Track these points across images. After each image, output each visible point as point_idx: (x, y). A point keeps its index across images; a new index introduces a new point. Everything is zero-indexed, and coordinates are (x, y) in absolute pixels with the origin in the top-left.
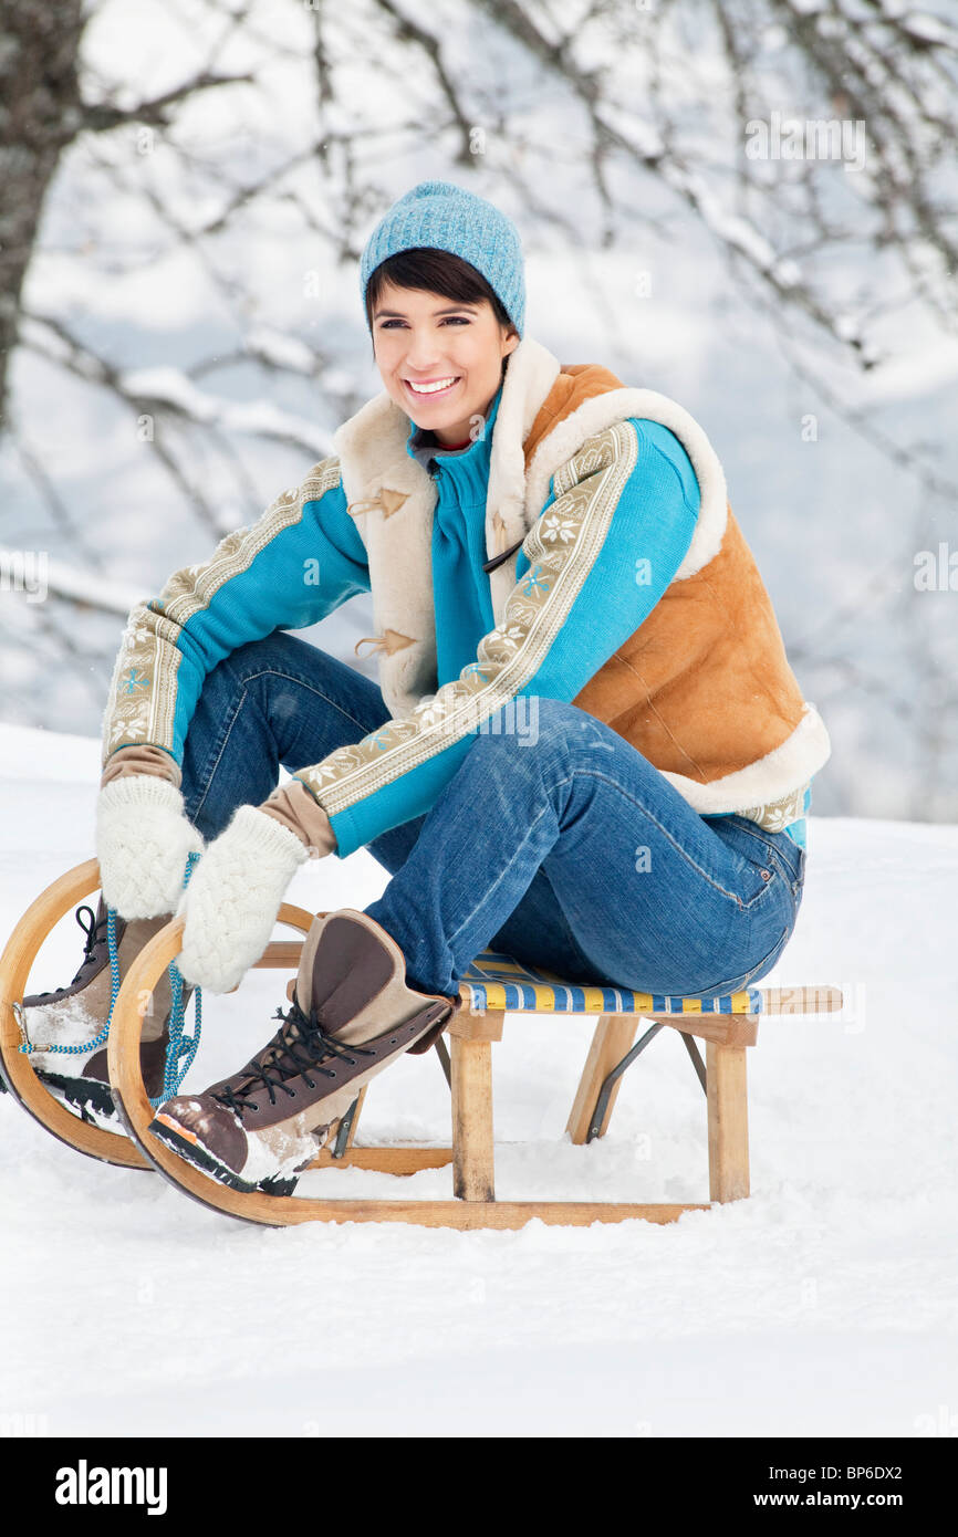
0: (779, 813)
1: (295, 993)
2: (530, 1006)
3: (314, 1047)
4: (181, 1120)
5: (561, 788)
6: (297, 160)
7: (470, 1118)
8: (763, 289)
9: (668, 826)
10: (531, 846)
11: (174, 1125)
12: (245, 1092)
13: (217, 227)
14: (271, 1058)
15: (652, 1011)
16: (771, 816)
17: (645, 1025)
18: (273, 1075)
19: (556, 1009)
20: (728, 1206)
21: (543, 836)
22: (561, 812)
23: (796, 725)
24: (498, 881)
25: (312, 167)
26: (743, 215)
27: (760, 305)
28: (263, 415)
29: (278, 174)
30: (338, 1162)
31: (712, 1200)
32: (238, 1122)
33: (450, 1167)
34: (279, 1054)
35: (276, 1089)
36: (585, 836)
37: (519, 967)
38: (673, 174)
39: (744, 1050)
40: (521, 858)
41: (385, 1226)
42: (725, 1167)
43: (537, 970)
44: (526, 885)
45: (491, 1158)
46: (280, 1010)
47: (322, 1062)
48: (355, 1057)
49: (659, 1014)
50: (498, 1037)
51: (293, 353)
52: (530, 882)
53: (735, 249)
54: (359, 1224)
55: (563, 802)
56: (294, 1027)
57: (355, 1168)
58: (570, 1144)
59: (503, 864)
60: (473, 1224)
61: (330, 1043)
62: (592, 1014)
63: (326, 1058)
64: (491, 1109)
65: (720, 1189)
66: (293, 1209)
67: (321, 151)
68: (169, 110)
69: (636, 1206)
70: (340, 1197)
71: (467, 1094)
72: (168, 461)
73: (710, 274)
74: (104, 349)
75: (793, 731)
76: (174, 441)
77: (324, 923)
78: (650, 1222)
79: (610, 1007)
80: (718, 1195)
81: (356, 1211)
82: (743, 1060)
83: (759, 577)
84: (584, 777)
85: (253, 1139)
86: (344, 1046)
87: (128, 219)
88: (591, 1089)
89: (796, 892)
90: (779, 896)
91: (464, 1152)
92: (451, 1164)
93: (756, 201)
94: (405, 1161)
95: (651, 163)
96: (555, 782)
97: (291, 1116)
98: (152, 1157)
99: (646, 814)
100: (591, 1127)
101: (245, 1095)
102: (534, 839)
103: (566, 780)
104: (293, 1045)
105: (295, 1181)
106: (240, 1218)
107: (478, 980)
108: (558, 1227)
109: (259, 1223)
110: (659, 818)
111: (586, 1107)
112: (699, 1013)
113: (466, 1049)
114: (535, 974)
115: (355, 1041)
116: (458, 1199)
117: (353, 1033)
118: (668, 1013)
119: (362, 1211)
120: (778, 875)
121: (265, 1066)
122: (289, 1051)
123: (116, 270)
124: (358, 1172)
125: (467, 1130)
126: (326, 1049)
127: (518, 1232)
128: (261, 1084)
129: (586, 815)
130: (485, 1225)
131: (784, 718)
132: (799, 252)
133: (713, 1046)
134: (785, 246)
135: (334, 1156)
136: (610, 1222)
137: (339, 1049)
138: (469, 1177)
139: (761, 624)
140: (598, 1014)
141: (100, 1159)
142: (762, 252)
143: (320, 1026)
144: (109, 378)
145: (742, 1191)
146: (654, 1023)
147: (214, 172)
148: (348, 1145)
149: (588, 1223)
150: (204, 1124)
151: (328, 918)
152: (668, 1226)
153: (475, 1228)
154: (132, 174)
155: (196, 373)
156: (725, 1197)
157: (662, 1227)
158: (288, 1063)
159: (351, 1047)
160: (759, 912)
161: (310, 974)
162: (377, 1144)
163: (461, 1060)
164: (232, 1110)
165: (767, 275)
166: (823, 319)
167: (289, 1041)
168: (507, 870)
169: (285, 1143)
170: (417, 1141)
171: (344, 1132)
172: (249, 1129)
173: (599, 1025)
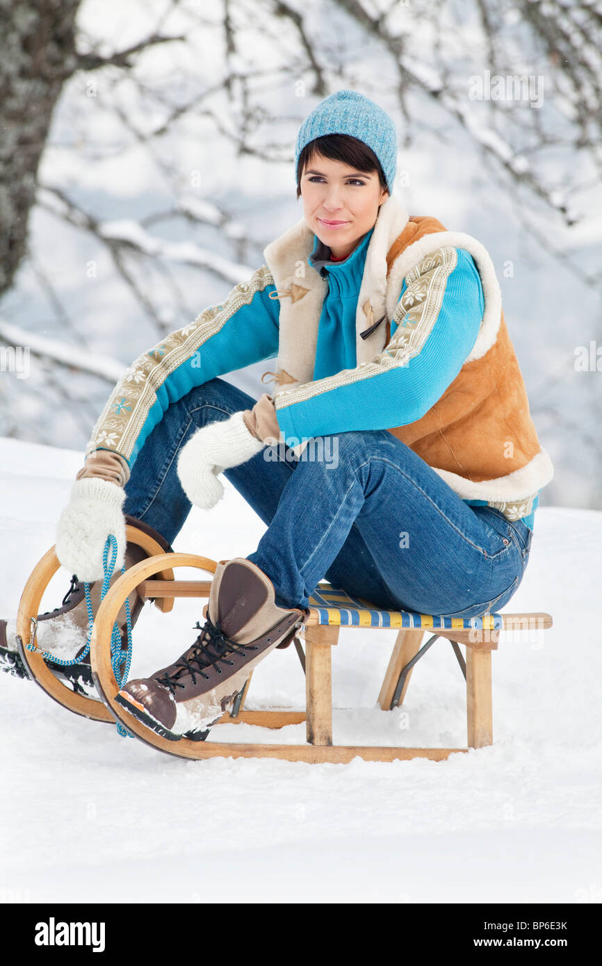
0: (515, 509)
1: (207, 612)
2: (356, 623)
3: (219, 646)
4: (135, 696)
5: (363, 469)
6: (212, 90)
7: (317, 693)
8: (504, 175)
9: (434, 498)
10: (347, 507)
11: (130, 699)
12: (177, 677)
13: (161, 132)
14: (193, 655)
15: (432, 627)
16: (510, 510)
17: (428, 636)
18: (195, 666)
19: (372, 625)
20: (479, 750)
21: (354, 500)
22: (364, 484)
23: (532, 458)
24: (328, 531)
25: (222, 96)
26: (492, 127)
27: (501, 184)
28: (188, 250)
29: (200, 98)
30: (234, 720)
31: (469, 746)
32: (171, 697)
33: (304, 724)
34: (198, 652)
35: (197, 675)
36: (381, 503)
37: (349, 598)
38: (448, 101)
39: (490, 652)
40: (341, 515)
41: (264, 760)
42: (477, 726)
43: (359, 600)
44: (346, 533)
45: (331, 719)
46: (198, 623)
47: (225, 656)
48: (245, 652)
49: (437, 629)
50: (335, 643)
51: (208, 212)
52: (349, 532)
53: (487, 149)
54: (247, 759)
55: (365, 478)
56: (207, 634)
57: (245, 724)
58: (380, 710)
59: (331, 519)
60: (319, 760)
61: (230, 644)
62: (394, 628)
63: (227, 653)
64: (330, 687)
65: (474, 740)
66: (207, 749)
67: (227, 84)
68: (132, 58)
69: (421, 750)
70: (235, 742)
71: (315, 678)
72: (128, 279)
73: (470, 165)
74: (88, 208)
75: (529, 460)
76: (131, 265)
77: (224, 567)
78: (430, 760)
79: (406, 624)
80: (473, 743)
81: (245, 750)
82: (489, 659)
83: (516, 364)
84: (377, 461)
85: (180, 708)
86: (237, 645)
87: (104, 126)
88: (394, 676)
89: (524, 556)
90: (513, 556)
91: (313, 714)
92: (305, 722)
93: (500, 119)
94: (276, 720)
95: (435, 94)
96: (359, 465)
97: (207, 691)
98: (118, 716)
99: (419, 489)
100: (393, 700)
101: (177, 678)
102: (349, 502)
103: (365, 463)
104: (207, 646)
105: (208, 732)
106: (172, 754)
107: (322, 605)
108: (372, 762)
109: (184, 758)
110: (428, 492)
111: (390, 688)
112: (462, 629)
113: (315, 649)
114: (359, 603)
115: (245, 642)
116: (309, 744)
117: (243, 637)
118: (443, 628)
119: (248, 751)
120: (513, 543)
121: (190, 660)
122: (204, 650)
123: (97, 158)
124: (247, 726)
125: (315, 701)
126: (227, 648)
127: (347, 765)
128: (187, 671)
129: (380, 488)
130: (326, 760)
131: (524, 452)
132: (527, 152)
133: (471, 650)
134: (519, 147)
135: (231, 716)
136: (405, 759)
137: (235, 647)
138: (316, 731)
139: (515, 393)
140: (397, 628)
141: (84, 716)
142: (504, 151)
143: (222, 632)
144: (92, 226)
145: (488, 742)
146: (434, 634)
147: (160, 98)
148: (240, 710)
149: (391, 760)
150: (149, 699)
151: (227, 564)
152: (441, 763)
153: (320, 762)
154: (108, 98)
155: (147, 224)
156: (477, 744)
157: (437, 763)
158: (204, 657)
159: (242, 646)
160: (499, 563)
161: (217, 601)
162: (258, 708)
163: (312, 657)
164: (168, 689)
165: (507, 165)
166: (542, 193)
167: (204, 643)
168: (333, 523)
169: (200, 709)
170: (284, 707)
171: (238, 701)
172: (178, 701)
173: (399, 636)
